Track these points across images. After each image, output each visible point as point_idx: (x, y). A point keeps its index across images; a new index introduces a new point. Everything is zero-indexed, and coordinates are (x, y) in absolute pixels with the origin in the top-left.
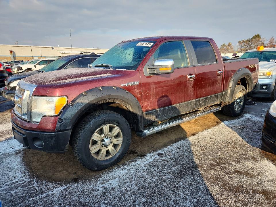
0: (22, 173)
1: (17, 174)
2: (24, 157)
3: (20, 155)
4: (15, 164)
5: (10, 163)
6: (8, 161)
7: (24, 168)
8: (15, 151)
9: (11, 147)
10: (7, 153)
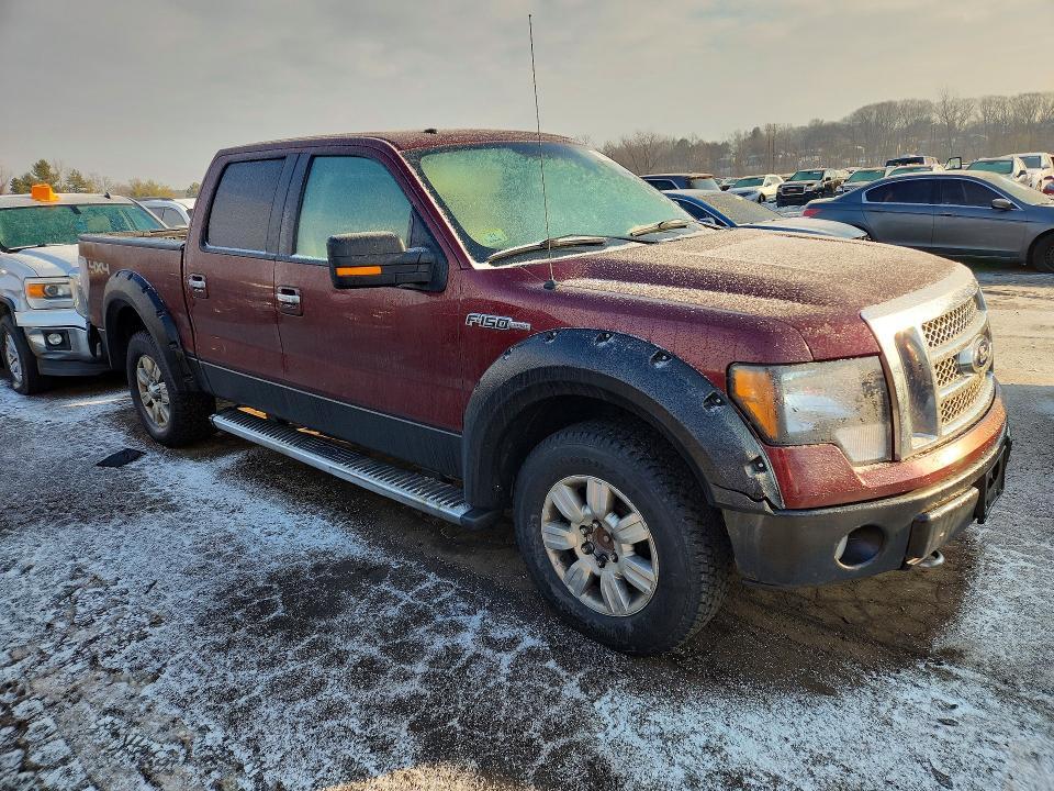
0: (995, 571)
1: (1011, 576)
2: (948, 618)
3: (952, 642)
4: (996, 614)
5: (1010, 626)
6: (1014, 642)
7: (979, 580)
8: (957, 678)
9: (951, 723)
10: (998, 693)
